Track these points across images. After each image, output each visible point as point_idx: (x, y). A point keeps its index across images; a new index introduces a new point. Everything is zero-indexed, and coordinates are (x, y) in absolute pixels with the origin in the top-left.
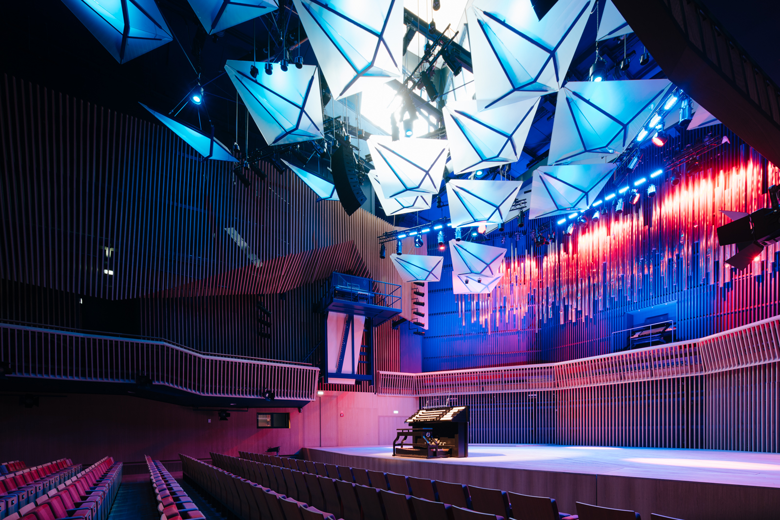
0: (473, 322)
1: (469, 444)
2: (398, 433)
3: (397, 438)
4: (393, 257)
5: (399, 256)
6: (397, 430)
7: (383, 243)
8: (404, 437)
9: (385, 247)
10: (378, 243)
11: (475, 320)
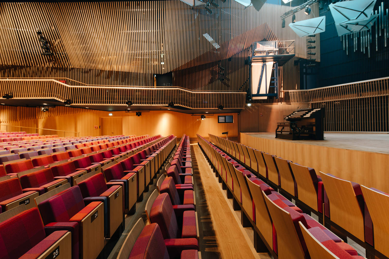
0: (355, 51)
1: (324, 132)
2: (278, 125)
3: (278, 128)
4: (291, 25)
5: (294, 24)
6: (277, 123)
7: (284, 19)
8: (282, 127)
9: (285, 21)
10: (281, 19)
11: (356, 50)
